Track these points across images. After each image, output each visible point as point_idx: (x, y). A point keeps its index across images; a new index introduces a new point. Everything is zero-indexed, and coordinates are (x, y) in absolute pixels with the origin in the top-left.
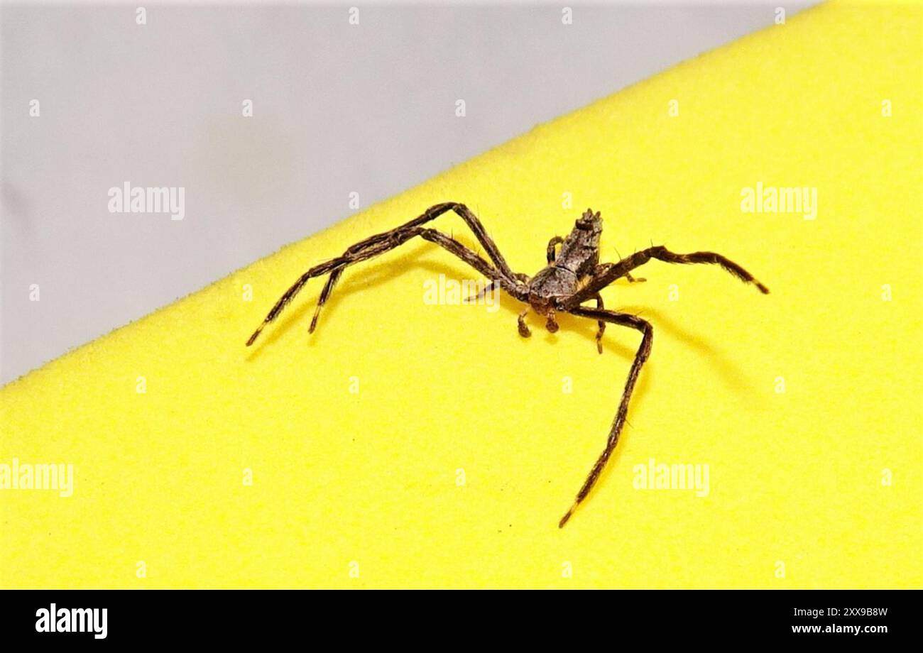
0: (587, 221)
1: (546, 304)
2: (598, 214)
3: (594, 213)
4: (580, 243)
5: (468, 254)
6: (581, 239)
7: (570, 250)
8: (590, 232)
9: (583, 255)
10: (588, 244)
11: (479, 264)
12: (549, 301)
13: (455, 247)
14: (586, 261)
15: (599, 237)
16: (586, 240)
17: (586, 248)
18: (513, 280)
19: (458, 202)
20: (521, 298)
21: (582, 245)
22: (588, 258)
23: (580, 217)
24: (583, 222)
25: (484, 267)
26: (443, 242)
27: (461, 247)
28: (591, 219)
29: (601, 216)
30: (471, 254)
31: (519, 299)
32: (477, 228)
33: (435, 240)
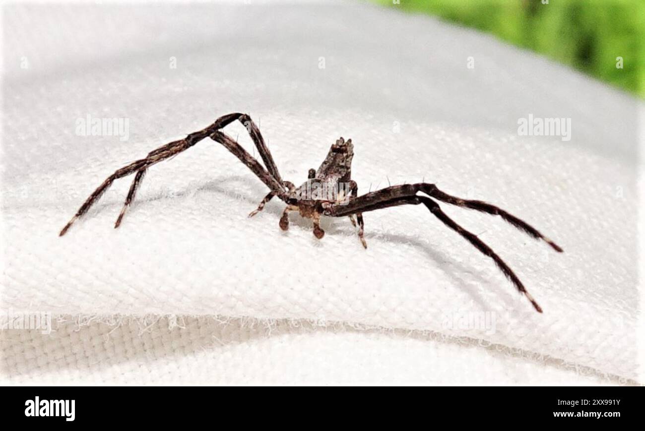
0: (341, 146)
1: (313, 205)
2: (350, 141)
3: (346, 141)
4: (337, 162)
5: (248, 158)
6: (337, 160)
7: (328, 169)
8: (345, 155)
9: (340, 173)
10: (343, 164)
11: (255, 168)
12: (316, 203)
13: (237, 150)
14: (343, 177)
15: (351, 159)
16: (341, 161)
17: (342, 167)
18: (283, 186)
19: (244, 113)
20: (289, 202)
21: (339, 164)
22: (343, 175)
23: (335, 143)
24: (338, 147)
25: (260, 171)
26: (228, 144)
27: (243, 151)
28: (344, 144)
29: (352, 143)
30: (251, 158)
31: (286, 202)
32: (257, 137)
33: (222, 142)
